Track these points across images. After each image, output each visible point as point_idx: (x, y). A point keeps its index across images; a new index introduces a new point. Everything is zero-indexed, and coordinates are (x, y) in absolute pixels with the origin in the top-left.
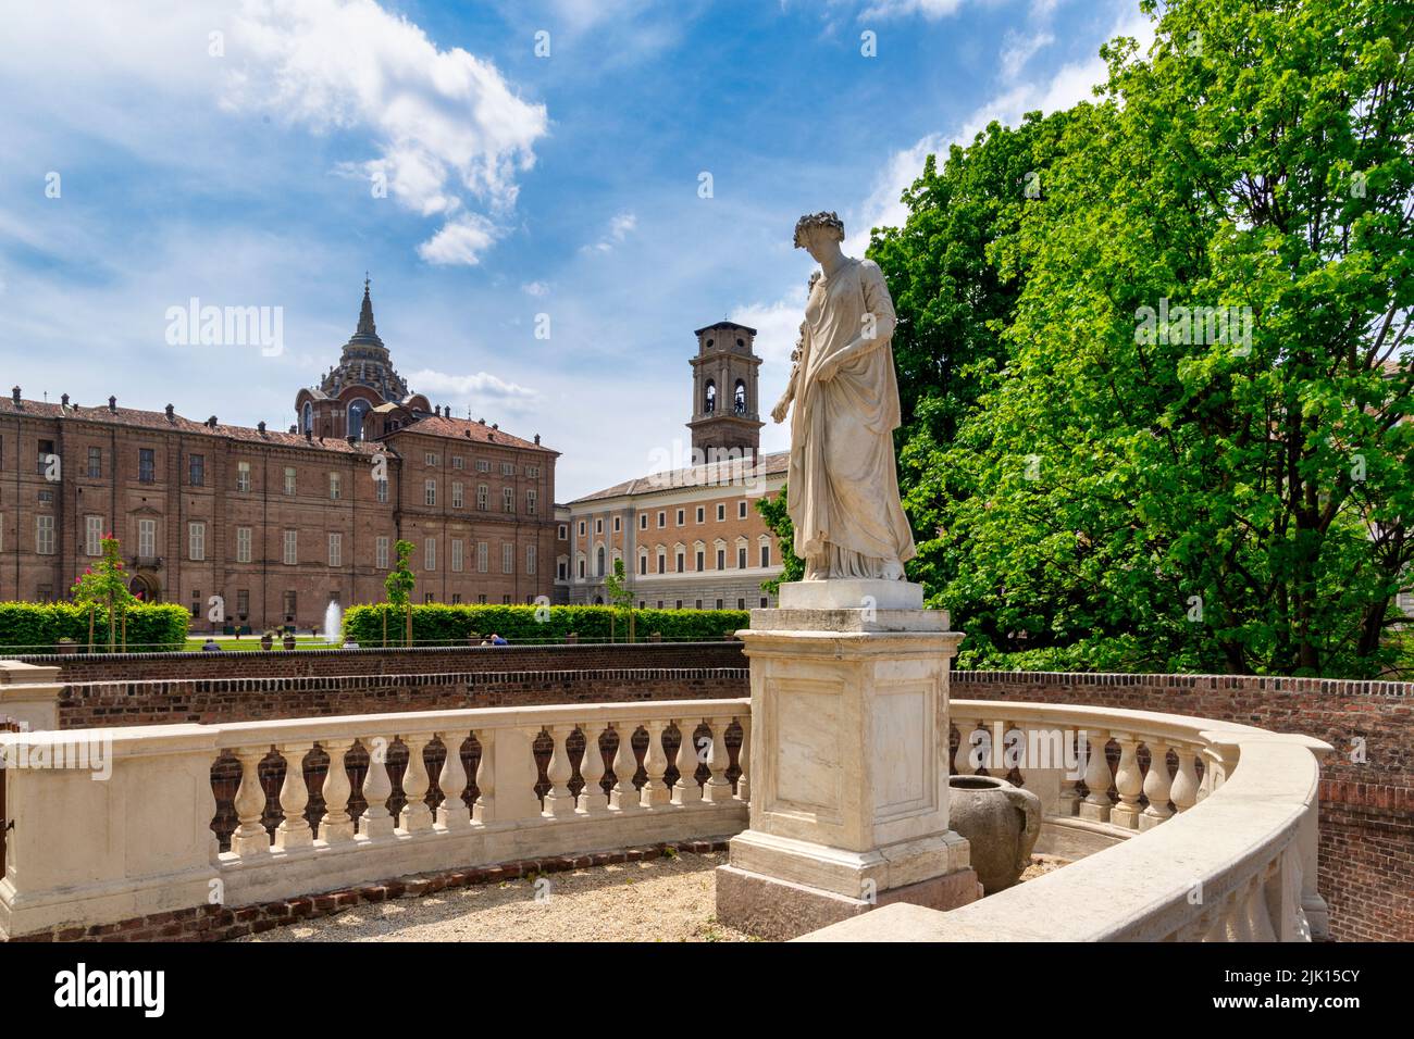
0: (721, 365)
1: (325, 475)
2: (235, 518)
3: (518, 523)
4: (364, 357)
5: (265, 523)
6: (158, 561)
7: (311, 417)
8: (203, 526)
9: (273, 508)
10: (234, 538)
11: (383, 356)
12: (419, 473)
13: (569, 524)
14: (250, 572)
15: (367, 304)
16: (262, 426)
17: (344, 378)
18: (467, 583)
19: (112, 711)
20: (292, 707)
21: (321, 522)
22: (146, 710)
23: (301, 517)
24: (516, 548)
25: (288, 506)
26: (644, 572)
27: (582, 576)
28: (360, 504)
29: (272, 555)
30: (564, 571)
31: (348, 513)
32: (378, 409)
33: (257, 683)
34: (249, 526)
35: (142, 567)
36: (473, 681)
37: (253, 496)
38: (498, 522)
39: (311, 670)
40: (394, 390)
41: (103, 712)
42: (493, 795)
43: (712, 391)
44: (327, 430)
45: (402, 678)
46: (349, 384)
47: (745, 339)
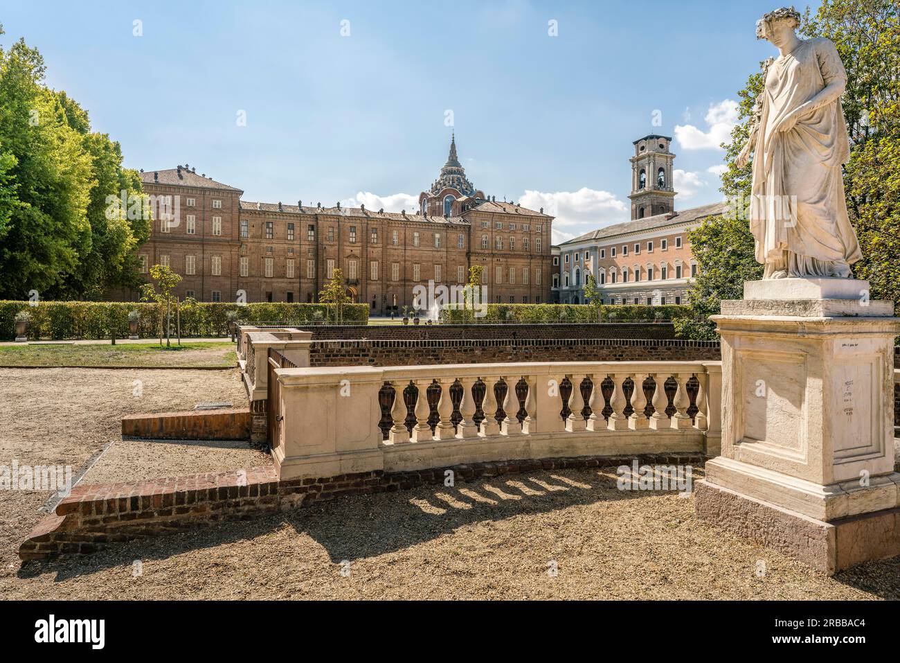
0: (649, 160)
1: (433, 235)
2: (391, 259)
3: (532, 257)
4: (452, 173)
5: (405, 261)
6: (357, 280)
7: (426, 206)
8: (377, 263)
9: (408, 253)
10: (391, 268)
11: (461, 173)
12: (479, 232)
13: (559, 256)
14: (398, 285)
15: (453, 146)
16: (403, 212)
17: (442, 184)
18: (504, 290)
19: (334, 356)
20: (419, 356)
21: (431, 259)
22: (349, 356)
23: (421, 257)
24: (530, 271)
25: (415, 252)
26: (603, 283)
27: (567, 285)
28: (450, 250)
29: (408, 277)
30: (557, 283)
31: (444, 254)
32: (459, 200)
33: (402, 342)
34: (398, 262)
35: (351, 284)
36: (516, 344)
37: (400, 247)
38: (521, 256)
39: (427, 335)
40: (466, 189)
41: (329, 356)
42: (535, 417)
43: (644, 176)
44: (434, 212)
45: (477, 342)
46: (444, 188)
47: (664, 144)
